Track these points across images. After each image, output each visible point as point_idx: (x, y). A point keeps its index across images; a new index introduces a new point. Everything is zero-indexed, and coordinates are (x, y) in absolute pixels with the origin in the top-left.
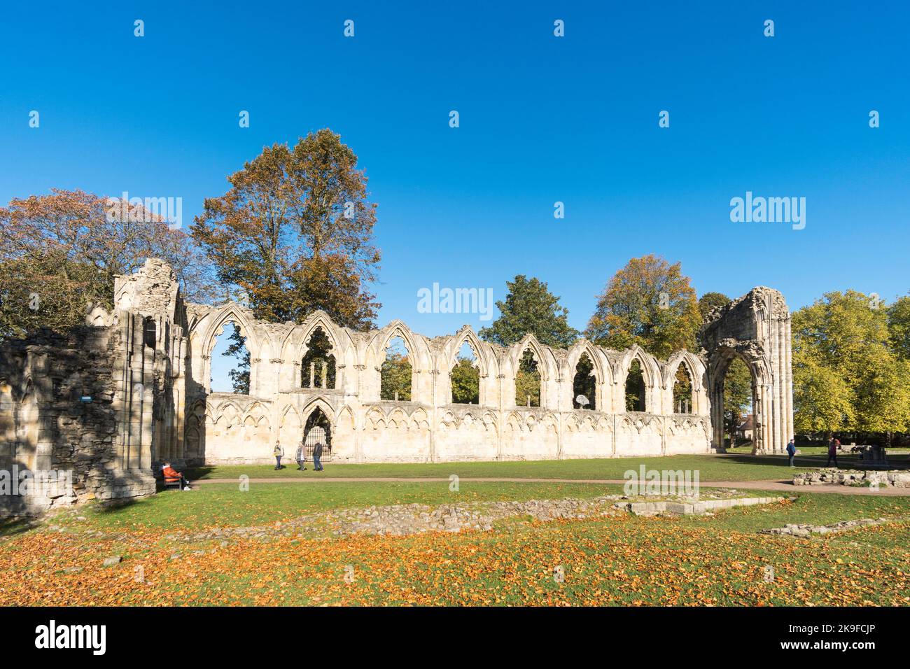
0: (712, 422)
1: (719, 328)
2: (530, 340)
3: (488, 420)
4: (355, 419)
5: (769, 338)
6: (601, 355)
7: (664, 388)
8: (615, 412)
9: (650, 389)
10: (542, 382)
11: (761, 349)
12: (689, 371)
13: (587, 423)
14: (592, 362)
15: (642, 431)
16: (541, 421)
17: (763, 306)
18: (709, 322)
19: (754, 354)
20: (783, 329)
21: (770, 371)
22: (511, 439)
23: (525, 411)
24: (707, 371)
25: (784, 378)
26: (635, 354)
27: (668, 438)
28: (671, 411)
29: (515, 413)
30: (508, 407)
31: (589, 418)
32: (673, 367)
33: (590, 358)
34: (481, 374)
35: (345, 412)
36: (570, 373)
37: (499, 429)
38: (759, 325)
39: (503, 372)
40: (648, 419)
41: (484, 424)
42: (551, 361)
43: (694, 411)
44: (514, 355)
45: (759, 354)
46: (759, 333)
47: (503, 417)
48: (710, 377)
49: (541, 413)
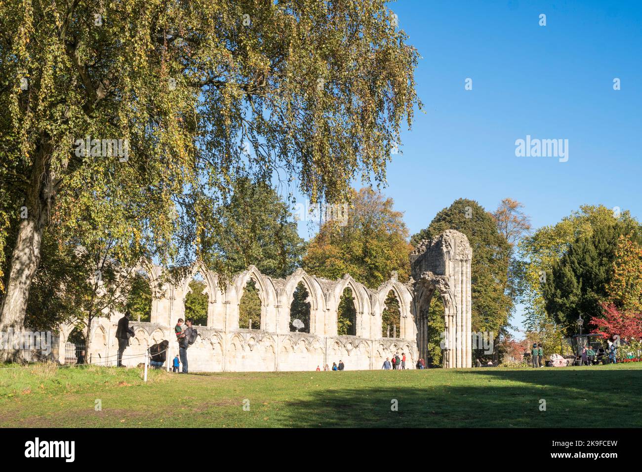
0: (418, 346)
1: (424, 261)
2: (253, 271)
3: (215, 340)
4: (107, 337)
5: (454, 275)
6: (316, 284)
7: (373, 314)
8: (327, 336)
9: (360, 315)
10: (262, 308)
11: (446, 284)
12: (398, 298)
13: (302, 345)
14: (308, 290)
15: (352, 353)
16: (260, 342)
17: (450, 248)
18: (417, 254)
19: (442, 287)
20: (464, 268)
21: (454, 303)
22: (234, 357)
23: (247, 333)
24: (414, 299)
25: (464, 309)
26: (347, 283)
27: (376, 360)
28: (379, 336)
29: (238, 335)
30: (232, 329)
31: (303, 340)
32: (382, 295)
33: (306, 286)
34: (210, 300)
35: (99, 331)
36: (287, 300)
37: (224, 347)
38: (447, 263)
39: (229, 299)
40: (357, 342)
41: (212, 344)
42: (271, 289)
43: (402, 336)
44: (239, 284)
45: (446, 288)
46: (447, 270)
47: (228, 338)
48: (416, 304)
49: (260, 335)
